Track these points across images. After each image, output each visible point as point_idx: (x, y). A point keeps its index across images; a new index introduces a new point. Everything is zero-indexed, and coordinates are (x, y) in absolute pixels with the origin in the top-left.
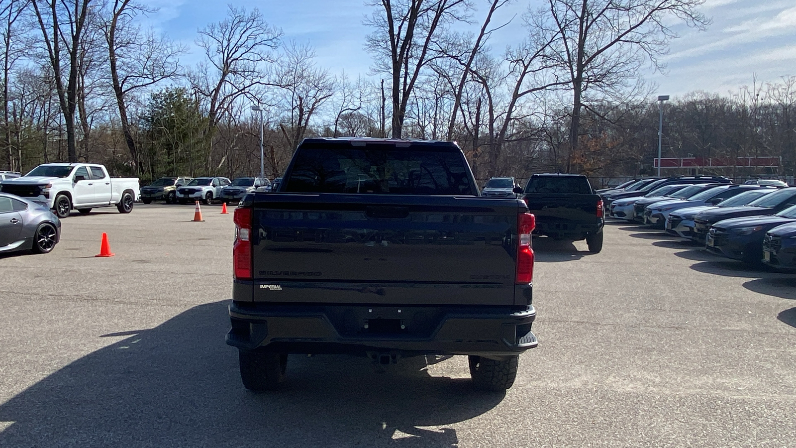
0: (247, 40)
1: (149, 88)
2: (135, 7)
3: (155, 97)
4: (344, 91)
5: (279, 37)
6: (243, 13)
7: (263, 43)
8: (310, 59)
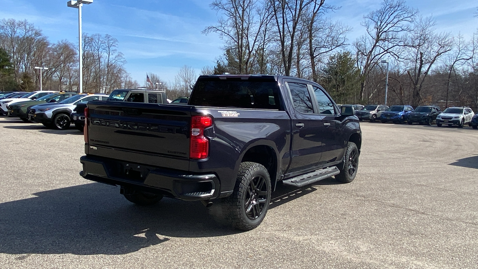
0: (394, 19)
1: (329, 53)
2: (328, 8)
3: (332, 58)
4: (459, 47)
5: (415, 15)
6: (392, 2)
7: (403, 19)
8: (432, 27)
